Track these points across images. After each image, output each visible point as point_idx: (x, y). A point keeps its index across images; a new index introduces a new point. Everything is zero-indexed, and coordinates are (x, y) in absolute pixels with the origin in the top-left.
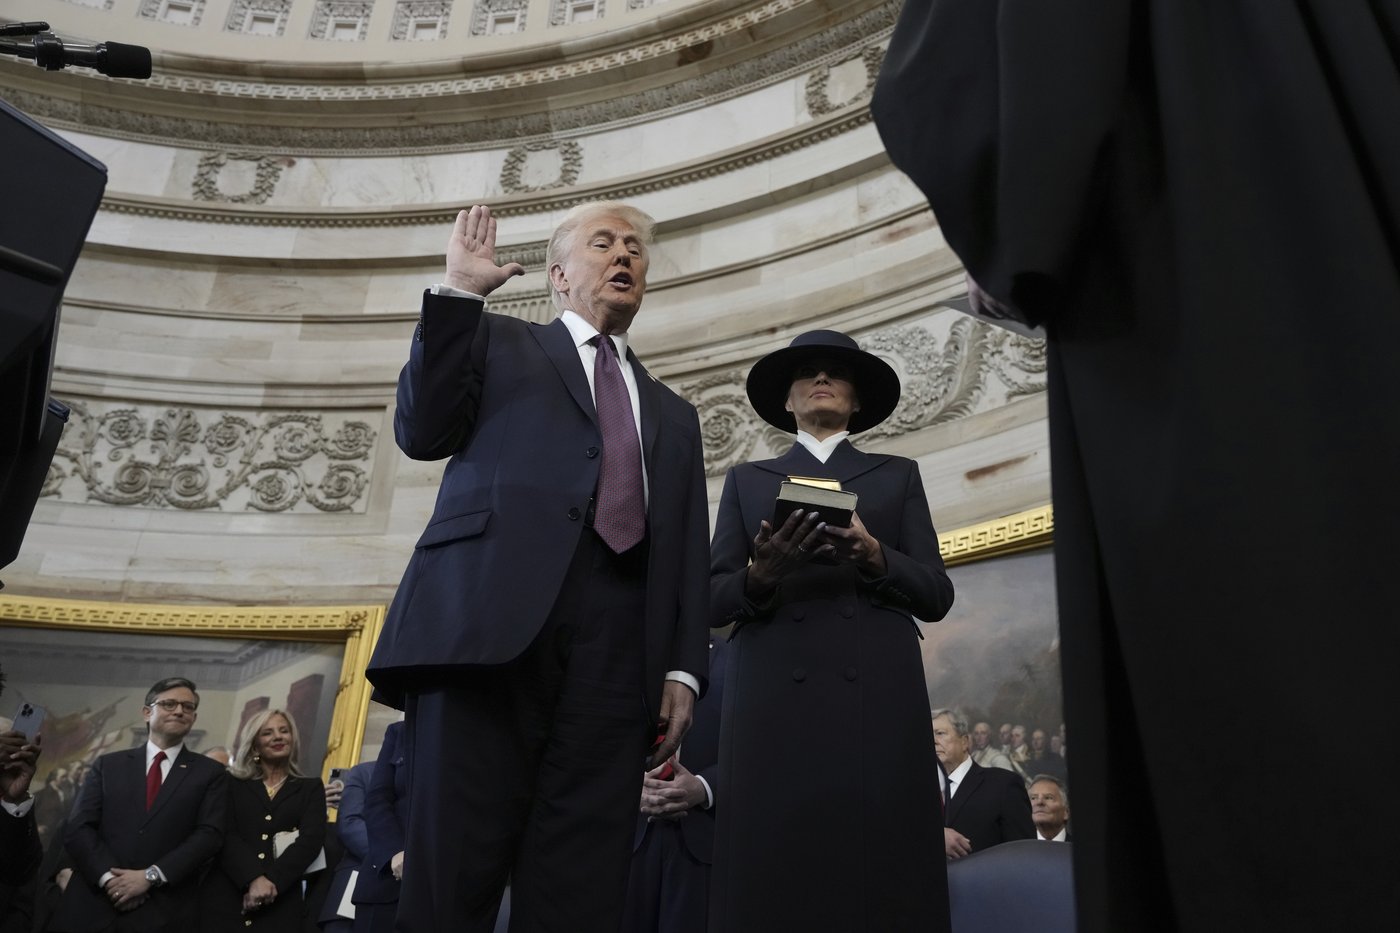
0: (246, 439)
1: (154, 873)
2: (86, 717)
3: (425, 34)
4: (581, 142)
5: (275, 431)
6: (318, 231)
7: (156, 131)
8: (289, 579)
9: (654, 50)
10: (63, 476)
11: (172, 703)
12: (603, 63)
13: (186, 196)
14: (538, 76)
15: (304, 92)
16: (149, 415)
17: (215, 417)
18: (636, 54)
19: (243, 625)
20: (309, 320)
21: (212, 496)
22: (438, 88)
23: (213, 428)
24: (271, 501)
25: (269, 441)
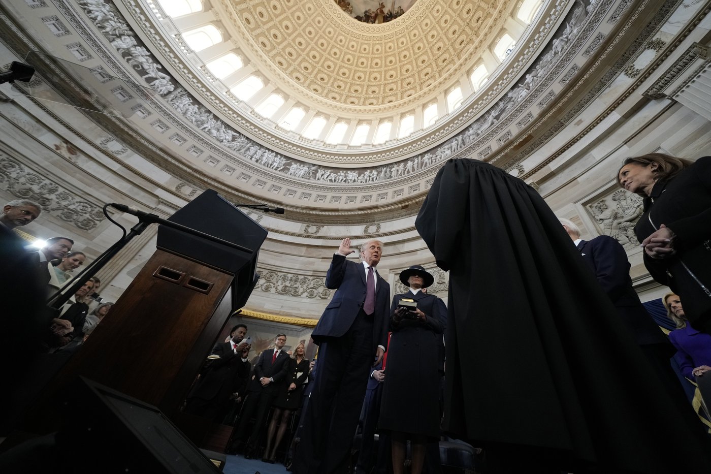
0: (308, 282)
1: (271, 379)
2: (268, 340)
3: (351, 203)
4: (381, 224)
5: (314, 281)
6: (327, 240)
7: (299, 220)
8: (313, 313)
9: (396, 206)
10: (271, 288)
11: (281, 339)
12: (386, 209)
13: (302, 232)
14: (373, 211)
15: (327, 213)
16: (290, 276)
17: (302, 277)
18: (393, 207)
19: (302, 323)
20: (323, 258)
21: (300, 294)
22: (353, 213)
23: (302, 279)
24: (311, 296)
25: (312, 283)
